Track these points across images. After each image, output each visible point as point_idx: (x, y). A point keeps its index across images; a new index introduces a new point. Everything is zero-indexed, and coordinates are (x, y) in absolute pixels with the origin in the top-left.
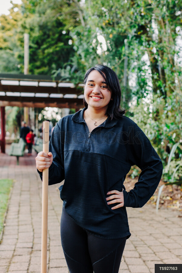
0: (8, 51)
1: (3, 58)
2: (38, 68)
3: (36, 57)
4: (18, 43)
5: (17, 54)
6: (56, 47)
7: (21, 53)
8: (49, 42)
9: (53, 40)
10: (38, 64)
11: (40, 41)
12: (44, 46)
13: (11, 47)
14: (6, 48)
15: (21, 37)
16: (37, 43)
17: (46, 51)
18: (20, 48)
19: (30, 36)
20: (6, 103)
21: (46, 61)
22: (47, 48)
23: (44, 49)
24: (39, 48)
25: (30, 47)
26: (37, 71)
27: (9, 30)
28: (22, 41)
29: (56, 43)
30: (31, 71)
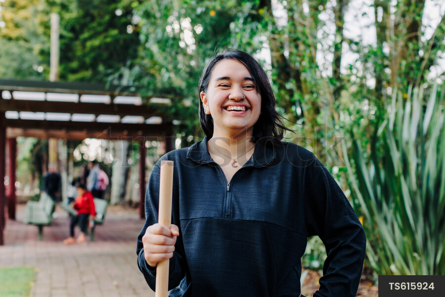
0: (22, 43)
1: (13, 54)
2: (74, 71)
3: (70, 54)
4: (40, 30)
5: (37, 47)
6: (106, 37)
7: (45, 47)
8: (94, 28)
9: (100, 24)
10: (74, 65)
11: (77, 27)
12: (86, 35)
13: (27, 37)
14: (18, 39)
15: (45, 19)
16: (72, 30)
17: (89, 44)
18: (44, 38)
19: (62, 19)
20: (18, 131)
21: (88, 60)
22: (91, 38)
23: (85, 40)
24: (76, 38)
25: (61, 37)
26: (72, 78)
27: (24, 8)
28: (47, 26)
29: (106, 30)
30: (62, 76)
